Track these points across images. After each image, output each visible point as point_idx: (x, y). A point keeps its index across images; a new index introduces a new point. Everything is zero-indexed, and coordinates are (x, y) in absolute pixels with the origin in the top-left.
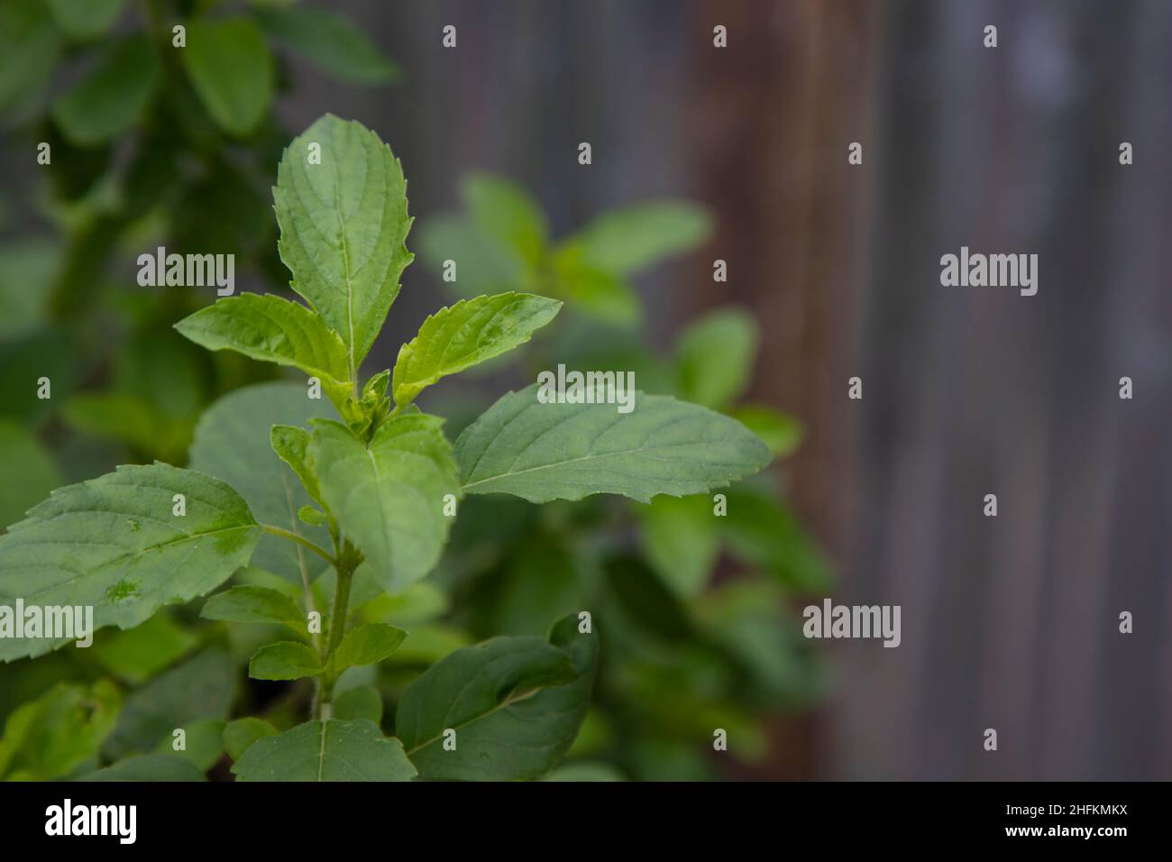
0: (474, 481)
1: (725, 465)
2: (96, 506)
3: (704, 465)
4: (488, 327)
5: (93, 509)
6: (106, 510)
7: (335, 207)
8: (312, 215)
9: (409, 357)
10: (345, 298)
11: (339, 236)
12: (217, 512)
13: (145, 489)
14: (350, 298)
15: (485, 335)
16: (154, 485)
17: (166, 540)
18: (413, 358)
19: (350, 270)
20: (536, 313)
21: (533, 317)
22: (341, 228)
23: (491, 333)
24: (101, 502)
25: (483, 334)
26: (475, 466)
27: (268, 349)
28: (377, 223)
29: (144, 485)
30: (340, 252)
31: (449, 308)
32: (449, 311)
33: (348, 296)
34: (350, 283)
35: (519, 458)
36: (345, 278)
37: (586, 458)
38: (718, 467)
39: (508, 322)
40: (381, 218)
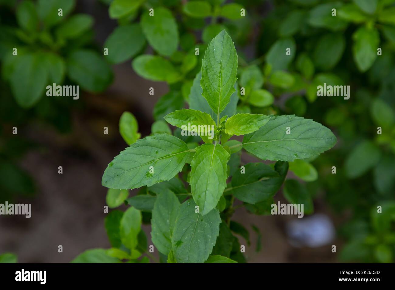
0: (250, 142)
1: (319, 148)
2: (148, 145)
3: (313, 148)
4: (249, 121)
5: (147, 146)
6: (150, 146)
7: (220, 64)
8: (213, 67)
9: (230, 121)
10: (219, 93)
11: (220, 73)
12: (179, 147)
13: (161, 141)
14: (220, 93)
15: (249, 122)
16: (163, 140)
17: (164, 156)
18: (231, 122)
19: (221, 85)
20: (262, 120)
21: (262, 121)
22: (221, 71)
23: (250, 122)
24: (149, 144)
25: (248, 122)
26: (251, 138)
27: (190, 120)
28: (230, 72)
29: (160, 140)
30: (219, 78)
31: (240, 114)
32: (240, 115)
33: (220, 92)
34: (221, 88)
35: (263, 137)
36: (219, 87)
37: (281, 140)
38: (318, 149)
39: (255, 121)
40: (231, 71)
